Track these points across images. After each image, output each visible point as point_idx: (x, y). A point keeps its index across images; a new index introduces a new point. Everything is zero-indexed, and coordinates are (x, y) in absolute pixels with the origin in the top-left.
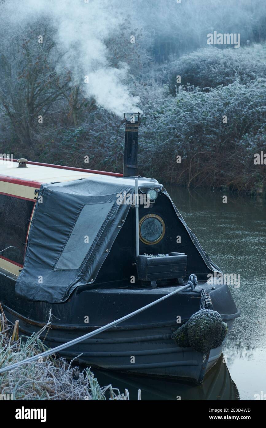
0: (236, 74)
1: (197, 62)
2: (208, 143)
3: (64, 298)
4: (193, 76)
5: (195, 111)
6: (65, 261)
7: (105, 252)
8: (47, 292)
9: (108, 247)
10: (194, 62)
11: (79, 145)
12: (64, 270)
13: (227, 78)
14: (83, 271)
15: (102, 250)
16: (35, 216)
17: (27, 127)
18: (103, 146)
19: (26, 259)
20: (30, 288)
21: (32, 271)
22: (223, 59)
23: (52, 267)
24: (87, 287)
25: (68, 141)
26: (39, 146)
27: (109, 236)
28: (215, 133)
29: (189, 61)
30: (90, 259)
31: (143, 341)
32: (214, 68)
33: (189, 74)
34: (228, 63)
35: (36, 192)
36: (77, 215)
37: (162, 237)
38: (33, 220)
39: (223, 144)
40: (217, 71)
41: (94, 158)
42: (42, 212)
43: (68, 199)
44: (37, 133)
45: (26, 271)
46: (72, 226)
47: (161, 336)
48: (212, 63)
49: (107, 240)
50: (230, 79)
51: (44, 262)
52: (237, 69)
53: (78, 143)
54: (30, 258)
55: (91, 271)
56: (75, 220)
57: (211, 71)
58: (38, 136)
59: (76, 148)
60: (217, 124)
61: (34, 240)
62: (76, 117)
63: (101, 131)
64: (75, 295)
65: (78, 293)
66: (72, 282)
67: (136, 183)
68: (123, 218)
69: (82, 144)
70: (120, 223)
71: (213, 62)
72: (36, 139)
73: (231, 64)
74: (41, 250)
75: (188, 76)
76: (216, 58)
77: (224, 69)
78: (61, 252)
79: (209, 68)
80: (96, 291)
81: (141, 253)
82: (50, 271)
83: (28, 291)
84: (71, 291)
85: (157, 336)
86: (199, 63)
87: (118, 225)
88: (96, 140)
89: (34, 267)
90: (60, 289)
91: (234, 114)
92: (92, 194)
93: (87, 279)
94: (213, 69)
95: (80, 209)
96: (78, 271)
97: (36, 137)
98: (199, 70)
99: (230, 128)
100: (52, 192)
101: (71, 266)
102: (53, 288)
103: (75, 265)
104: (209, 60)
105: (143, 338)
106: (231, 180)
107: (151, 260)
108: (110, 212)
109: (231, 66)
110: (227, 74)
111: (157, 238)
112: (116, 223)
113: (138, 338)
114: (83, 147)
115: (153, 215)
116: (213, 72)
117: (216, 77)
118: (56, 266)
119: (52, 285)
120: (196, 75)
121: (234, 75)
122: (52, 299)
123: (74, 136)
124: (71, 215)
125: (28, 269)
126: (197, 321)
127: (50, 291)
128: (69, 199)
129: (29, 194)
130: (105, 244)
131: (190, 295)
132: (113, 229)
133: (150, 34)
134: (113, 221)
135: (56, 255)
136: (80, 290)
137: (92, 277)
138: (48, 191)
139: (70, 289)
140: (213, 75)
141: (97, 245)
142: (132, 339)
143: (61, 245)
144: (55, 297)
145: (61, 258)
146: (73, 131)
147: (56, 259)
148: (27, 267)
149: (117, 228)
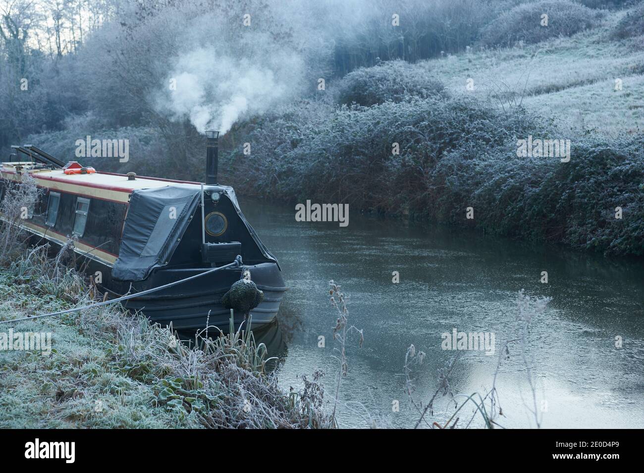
0: (405, 91)
1: (364, 78)
2: (357, 165)
3: (145, 277)
4: (360, 94)
5: (346, 132)
6: (148, 250)
7: (177, 241)
8: (133, 273)
9: (179, 237)
10: (361, 79)
11: (234, 169)
12: (147, 257)
13: (395, 95)
14: (161, 256)
15: (175, 240)
16: (128, 216)
17: (184, 150)
18: (257, 169)
19: (121, 251)
20: (121, 271)
21: (124, 259)
22: (392, 74)
23: (138, 255)
24: (163, 268)
25: (224, 164)
26: (196, 169)
27: (181, 228)
28: (364, 154)
29: (356, 77)
30: (166, 247)
31: (200, 306)
32: (383, 85)
33: (356, 91)
34: (398, 80)
35: (130, 196)
36: (159, 213)
37: (224, 230)
38: (127, 219)
39: (371, 165)
40: (385, 88)
41: (248, 182)
42: (133, 212)
43: (152, 201)
44: (193, 157)
45: (120, 259)
46: (154, 223)
47: (213, 301)
48: (380, 80)
49: (179, 232)
50: (398, 97)
51: (133, 251)
52: (406, 86)
53: (234, 166)
54: (124, 249)
55: (166, 256)
56: (157, 218)
57: (379, 88)
58: (194, 160)
59: (231, 171)
60: (367, 144)
61: (127, 235)
62: (235, 138)
63: (256, 153)
64: (153, 274)
65: (155, 273)
66: (151, 264)
67: (202, 187)
68: (192, 214)
69: (238, 167)
70: (190, 218)
71: (382, 78)
72: (192, 162)
73: (401, 81)
74: (132, 242)
75: (355, 94)
76: (386, 74)
77: (393, 86)
78: (146, 243)
79: (377, 85)
80: (168, 270)
81: (206, 242)
82: (137, 258)
83: (120, 273)
84: (150, 271)
85: (210, 302)
86: (367, 80)
87: (188, 220)
88: (251, 163)
89: (126, 256)
90: (143, 270)
91: (383, 135)
92: (172, 197)
93: (163, 262)
94: (381, 86)
95: (161, 209)
96: (156, 256)
97: (192, 160)
98: (367, 87)
99: (379, 149)
100: (141, 196)
101: (152, 253)
102: (137, 270)
103: (154, 252)
104: (378, 76)
105: (201, 303)
106: (379, 202)
107: (210, 246)
108: (183, 210)
109: (401, 83)
110: (396, 92)
111: (221, 231)
112: (186, 218)
113: (197, 304)
114: (239, 171)
115: (217, 213)
116: (381, 90)
117: (383, 94)
118: (142, 254)
119: (137, 268)
120: (364, 92)
121: (403, 93)
122: (137, 278)
123: (230, 159)
124: (155, 214)
125: (122, 258)
126: (236, 288)
127: (135, 272)
128: (154, 201)
129: (125, 198)
130: (177, 235)
131: (234, 270)
132: (184, 223)
133: (330, 46)
134: (184, 217)
135: (142, 246)
136: (156, 270)
137: (167, 260)
138: (138, 195)
139: (149, 269)
140: (380, 93)
141: (172, 236)
142: (193, 304)
143: (146, 238)
144: (139, 276)
145: (146, 247)
146: (230, 154)
147: (141, 249)
148: (121, 256)
149: (187, 222)
